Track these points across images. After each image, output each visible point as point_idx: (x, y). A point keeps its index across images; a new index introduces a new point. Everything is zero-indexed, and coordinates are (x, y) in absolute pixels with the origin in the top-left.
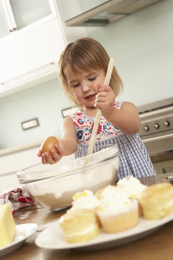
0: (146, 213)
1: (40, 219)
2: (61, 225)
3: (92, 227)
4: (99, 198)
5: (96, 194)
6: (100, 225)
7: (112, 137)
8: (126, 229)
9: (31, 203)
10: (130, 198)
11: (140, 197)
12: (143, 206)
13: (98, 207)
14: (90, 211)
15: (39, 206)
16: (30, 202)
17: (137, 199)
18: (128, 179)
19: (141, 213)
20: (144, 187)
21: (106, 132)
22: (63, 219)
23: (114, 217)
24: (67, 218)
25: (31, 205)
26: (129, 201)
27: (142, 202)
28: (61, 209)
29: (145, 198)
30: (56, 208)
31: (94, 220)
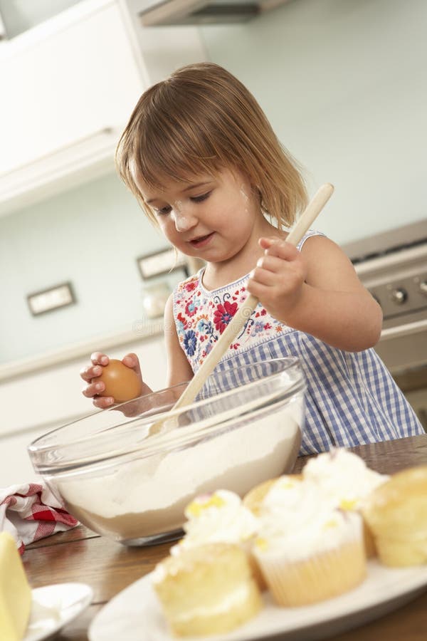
0: (384, 548)
1: (96, 570)
2: (158, 589)
3: (242, 593)
4: (256, 511)
5: (249, 498)
6: (262, 584)
7: (266, 337)
8: (333, 594)
9: (66, 524)
10: (339, 510)
11: (367, 507)
12: (376, 531)
13: (255, 536)
14: (234, 548)
15: (88, 533)
16: (65, 521)
17: (360, 512)
18: (333, 457)
19: (372, 548)
20: (377, 479)
21: (252, 323)
22: (161, 572)
23: (300, 564)
24: (174, 571)
25: (69, 528)
26: (338, 517)
27: (374, 521)
28: (151, 539)
29: (381, 510)
30: (137, 538)
31: (246, 572)
